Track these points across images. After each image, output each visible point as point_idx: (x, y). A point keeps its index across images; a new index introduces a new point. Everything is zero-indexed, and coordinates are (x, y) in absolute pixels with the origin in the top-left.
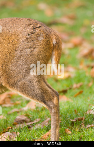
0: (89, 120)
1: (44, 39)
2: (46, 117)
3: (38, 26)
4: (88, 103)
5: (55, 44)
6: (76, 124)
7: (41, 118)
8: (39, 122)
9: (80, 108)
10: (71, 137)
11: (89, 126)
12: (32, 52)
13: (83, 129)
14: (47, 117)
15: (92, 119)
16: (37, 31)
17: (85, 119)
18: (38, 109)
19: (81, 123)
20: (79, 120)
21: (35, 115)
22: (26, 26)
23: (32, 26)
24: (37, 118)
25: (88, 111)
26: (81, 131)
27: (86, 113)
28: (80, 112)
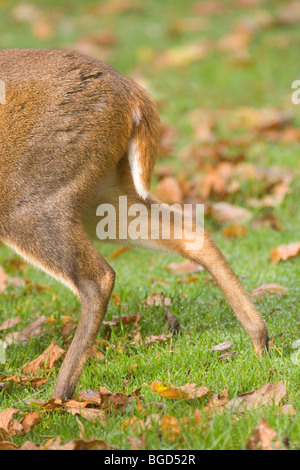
0: (151, 321)
1: (110, 109)
2: (34, 312)
3: (95, 73)
4: (149, 277)
5: (138, 122)
6: (116, 333)
7: (22, 317)
8: (15, 328)
9: (127, 290)
10: (104, 369)
11: (154, 338)
12: (71, 142)
13: (137, 347)
14: (38, 314)
15: (162, 319)
16: (93, 84)
17: (142, 318)
18: (12, 293)
19: (130, 329)
20: (125, 321)
21: (4, 309)
22: (62, 73)
23: (78, 71)
24: (10, 315)
25: (149, 298)
26: (131, 352)
27: (143, 302)
28: (126, 300)
